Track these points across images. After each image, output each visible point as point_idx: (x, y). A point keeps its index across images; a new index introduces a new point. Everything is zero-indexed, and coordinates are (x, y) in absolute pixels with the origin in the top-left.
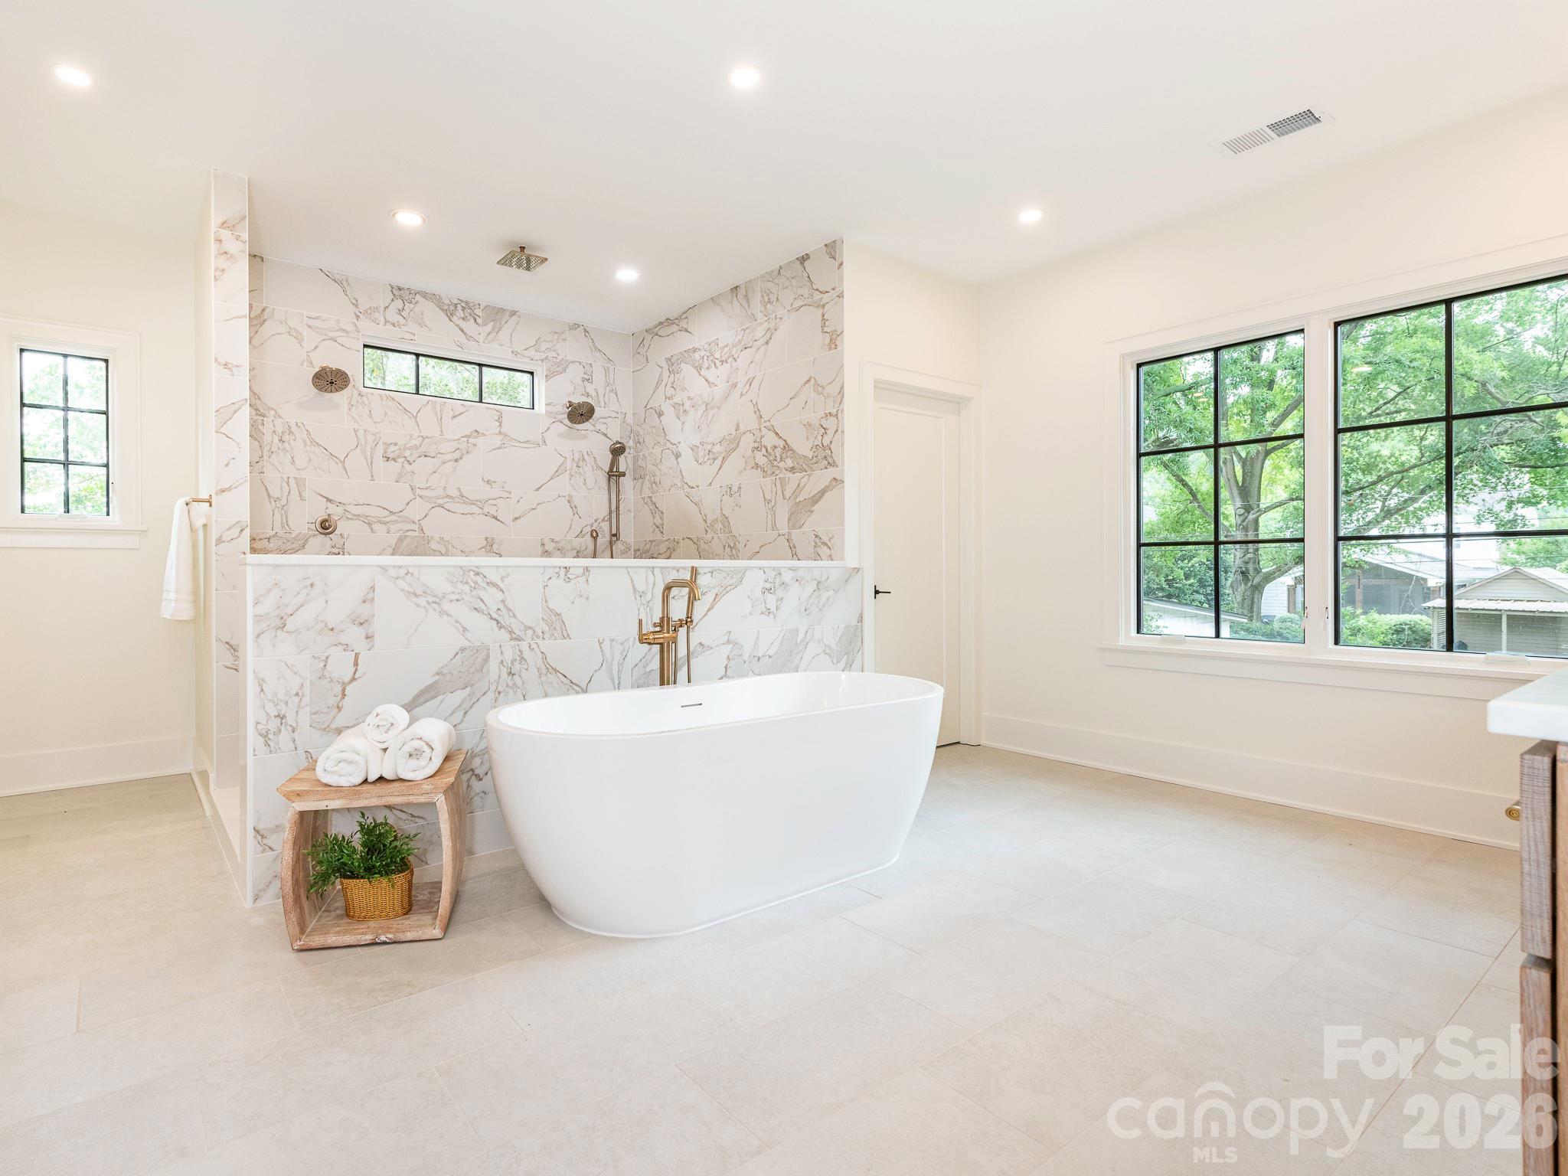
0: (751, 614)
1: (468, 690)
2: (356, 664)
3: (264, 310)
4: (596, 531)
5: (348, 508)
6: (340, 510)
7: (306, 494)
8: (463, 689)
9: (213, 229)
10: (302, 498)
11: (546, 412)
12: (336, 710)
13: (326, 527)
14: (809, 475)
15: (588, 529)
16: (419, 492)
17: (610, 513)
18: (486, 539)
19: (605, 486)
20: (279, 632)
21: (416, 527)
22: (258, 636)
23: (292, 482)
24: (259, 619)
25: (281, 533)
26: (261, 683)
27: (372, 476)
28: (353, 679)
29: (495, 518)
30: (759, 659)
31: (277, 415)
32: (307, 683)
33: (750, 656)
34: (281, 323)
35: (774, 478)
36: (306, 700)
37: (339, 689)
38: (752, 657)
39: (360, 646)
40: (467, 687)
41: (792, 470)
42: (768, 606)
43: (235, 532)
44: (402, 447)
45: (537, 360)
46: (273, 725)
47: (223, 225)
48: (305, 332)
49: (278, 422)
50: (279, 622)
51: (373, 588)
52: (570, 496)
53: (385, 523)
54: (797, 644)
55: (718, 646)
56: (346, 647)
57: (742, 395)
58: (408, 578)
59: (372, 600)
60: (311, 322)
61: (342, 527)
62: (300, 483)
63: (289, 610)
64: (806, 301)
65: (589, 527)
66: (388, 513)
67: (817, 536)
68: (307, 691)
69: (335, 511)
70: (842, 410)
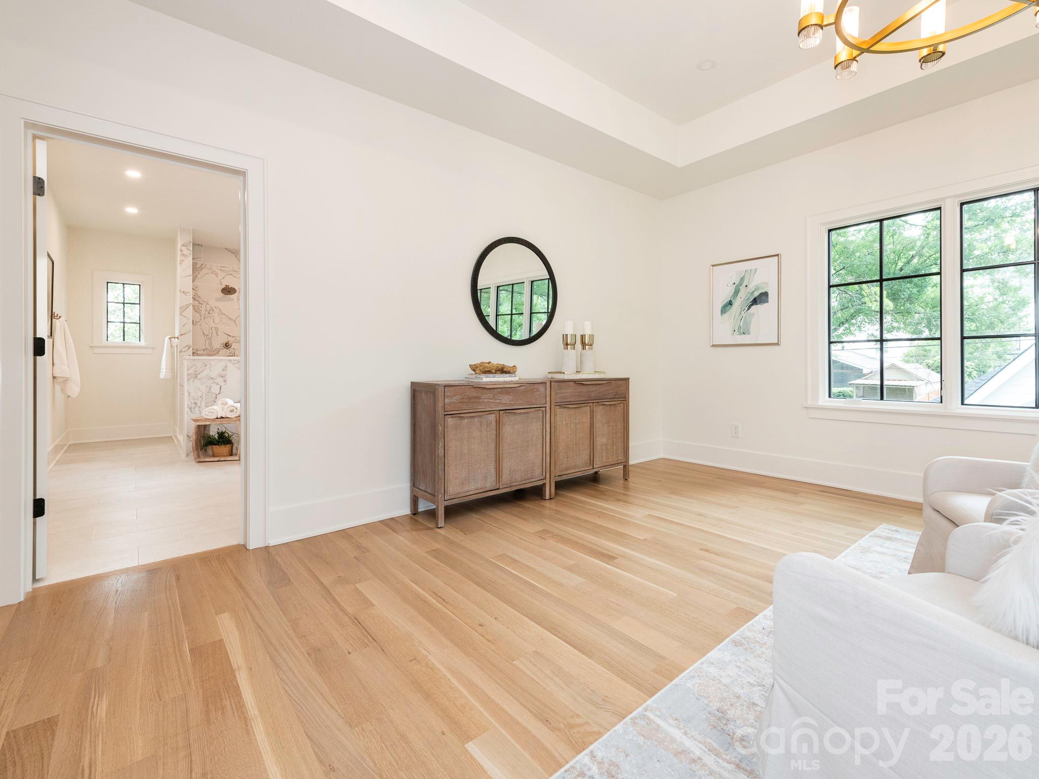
2: (220, 389)
3: (202, 265)
5: (236, 338)
6: (234, 339)
7: (219, 333)
9: (179, 247)
10: (217, 335)
12: (213, 402)
13: (227, 345)
20: (195, 379)
22: (188, 380)
23: (213, 329)
24: (188, 375)
25: (209, 348)
26: (189, 393)
28: (220, 393)
31: (207, 304)
32: (204, 394)
34: (209, 269)
36: (204, 398)
37: (215, 396)
39: (222, 384)
43: (187, 348)
46: (193, 406)
47: (183, 245)
48: (219, 272)
49: (208, 306)
50: (195, 376)
51: (226, 366)
56: (217, 384)
58: (238, 363)
59: (226, 370)
60: (222, 268)
61: (234, 346)
62: (217, 329)
63: (199, 372)
68: (204, 396)
69: (231, 340)
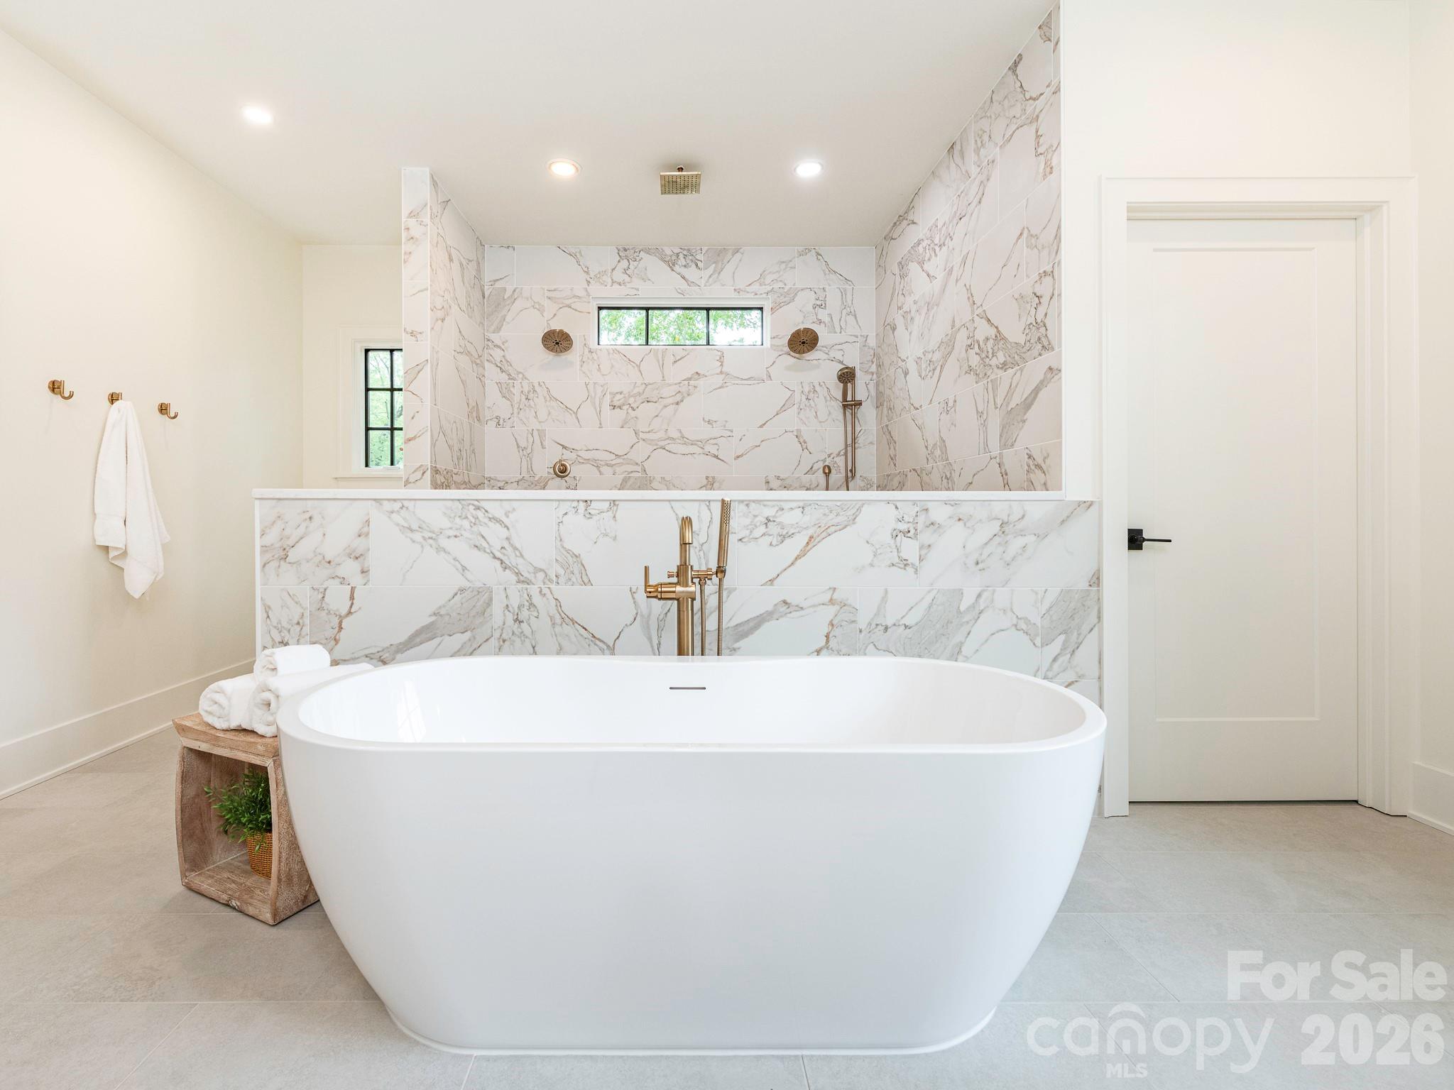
0: (872, 565)
1: (468, 634)
2: (352, 598)
3: (514, 291)
4: (829, 467)
5: (580, 453)
6: (573, 456)
7: (546, 443)
8: (462, 633)
9: (404, 220)
10: (543, 447)
11: (771, 345)
12: (332, 642)
13: (562, 471)
14: (1022, 370)
15: (821, 465)
16: (642, 435)
17: (846, 446)
18: (707, 478)
19: (841, 417)
20: (282, 562)
21: (639, 469)
22: (264, 566)
23: (535, 433)
24: (265, 549)
25: (527, 476)
26: (267, 609)
27: (600, 424)
28: (350, 613)
29: (716, 457)
30: (886, 629)
31: (525, 378)
32: (307, 614)
33: (870, 624)
34: (527, 299)
35: (985, 382)
36: (307, 629)
37: (336, 621)
38: (873, 626)
39: (357, 580)
40: (466, 631)
41: (1004, 366)
42: (904, 555)
43: (419, 474)
44: (627, 396)
45: (761, 294)
47: (411, 215)
48: (546, 303)
49: (525, 383)
50: (282, 553)
51: (368, 522)
52: (799, 431)
53: (612, 466)
54: (959, 612)
55: (814, 606)
56: (343, 581)
57: (957, 281)
58: (403, 512)
59: (367, 534)
60: (551, 294)
61: (574, 470)
62: (542, 434)
63: (291, 542)
64: (1019, 122)
65: (822, 462)
66: (614, 457)
67: (1030, 457)
68: (307, 621)
69: (568, 457)
70: (1059, 263)
